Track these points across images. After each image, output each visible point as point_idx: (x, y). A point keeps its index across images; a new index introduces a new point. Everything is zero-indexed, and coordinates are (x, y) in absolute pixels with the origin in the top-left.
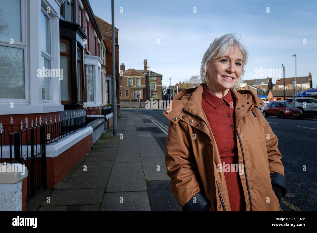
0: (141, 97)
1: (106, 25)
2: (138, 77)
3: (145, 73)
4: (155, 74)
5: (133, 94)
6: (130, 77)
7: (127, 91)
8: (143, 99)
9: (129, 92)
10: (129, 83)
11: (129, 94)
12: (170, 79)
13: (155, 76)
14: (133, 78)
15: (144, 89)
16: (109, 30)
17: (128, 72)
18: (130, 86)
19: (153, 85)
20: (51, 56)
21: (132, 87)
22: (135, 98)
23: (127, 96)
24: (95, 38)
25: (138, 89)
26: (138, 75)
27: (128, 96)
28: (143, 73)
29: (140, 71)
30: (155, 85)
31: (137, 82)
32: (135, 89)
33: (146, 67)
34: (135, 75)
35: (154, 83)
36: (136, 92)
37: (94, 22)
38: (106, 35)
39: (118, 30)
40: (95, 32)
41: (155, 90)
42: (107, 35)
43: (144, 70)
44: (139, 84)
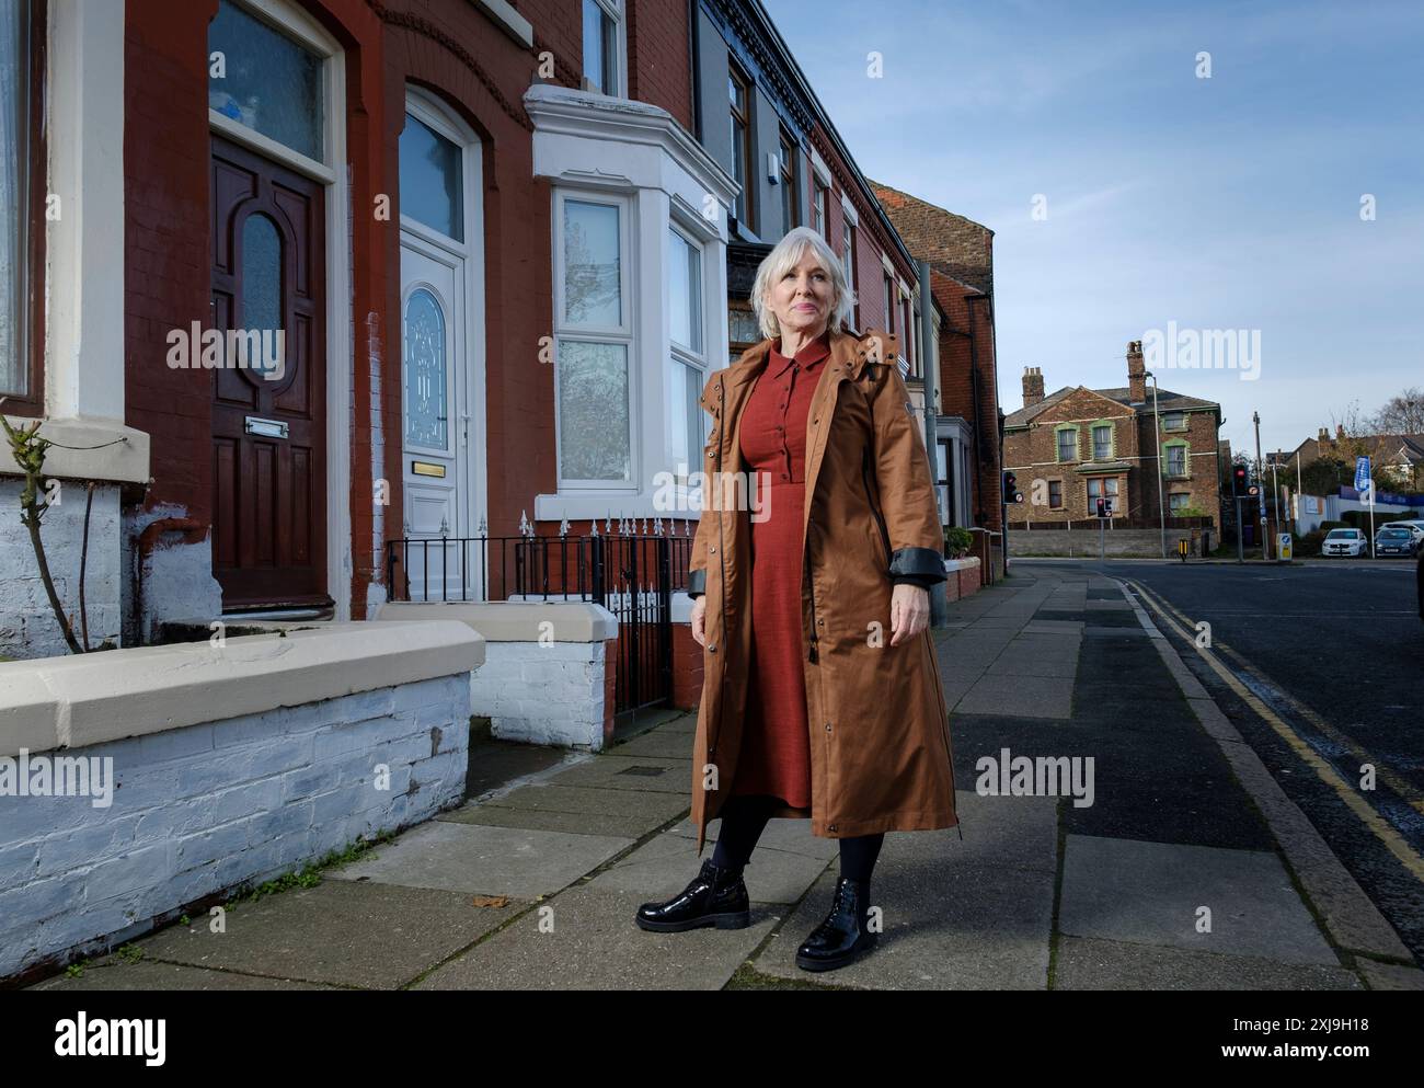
0: (1118, 507)
1: (942, 220)
2: (1101, 422)
3: (1135, 401)
4: (1184, 401)
5: (1081, 497)
6: (1067, 425)
7: (1053, 486)
8: (1127, 516)
9: (1062, 489)
10: (1061, 452)
11: (1064, 497)
12: (1257, 420)
13: (1181, 412)
14: (1078, 429)
15: (1131, 474)
16: (956, 239)
17: (1057, 405)
18: (1068, 462)
19: (1175, 453)
20: (702, 358)
21: (1076, 468)
22: (1090, 514)
23: (1055, 507)
24: (887, 278)
25: (1105, 475)
26: (1104, 413)
27: (1060, 506)
28: (1126, 402)
29: (1111, 392)
30: (1182, 453)
31: (1096, 444)
32: (1092, 476)
33: (1138, 374)
34: (1091, 412)
35: (1180, 442)
36: (1097, 488)
37: (877, 221)
38: (945, 259)
39: (992, 234)
40: (886, 259)
41: (1187, 473)
42: (949, 262)
43: (1130, 391)
44: (1110, 452)
